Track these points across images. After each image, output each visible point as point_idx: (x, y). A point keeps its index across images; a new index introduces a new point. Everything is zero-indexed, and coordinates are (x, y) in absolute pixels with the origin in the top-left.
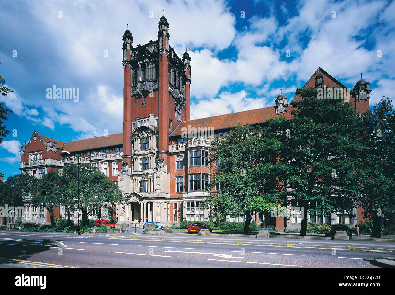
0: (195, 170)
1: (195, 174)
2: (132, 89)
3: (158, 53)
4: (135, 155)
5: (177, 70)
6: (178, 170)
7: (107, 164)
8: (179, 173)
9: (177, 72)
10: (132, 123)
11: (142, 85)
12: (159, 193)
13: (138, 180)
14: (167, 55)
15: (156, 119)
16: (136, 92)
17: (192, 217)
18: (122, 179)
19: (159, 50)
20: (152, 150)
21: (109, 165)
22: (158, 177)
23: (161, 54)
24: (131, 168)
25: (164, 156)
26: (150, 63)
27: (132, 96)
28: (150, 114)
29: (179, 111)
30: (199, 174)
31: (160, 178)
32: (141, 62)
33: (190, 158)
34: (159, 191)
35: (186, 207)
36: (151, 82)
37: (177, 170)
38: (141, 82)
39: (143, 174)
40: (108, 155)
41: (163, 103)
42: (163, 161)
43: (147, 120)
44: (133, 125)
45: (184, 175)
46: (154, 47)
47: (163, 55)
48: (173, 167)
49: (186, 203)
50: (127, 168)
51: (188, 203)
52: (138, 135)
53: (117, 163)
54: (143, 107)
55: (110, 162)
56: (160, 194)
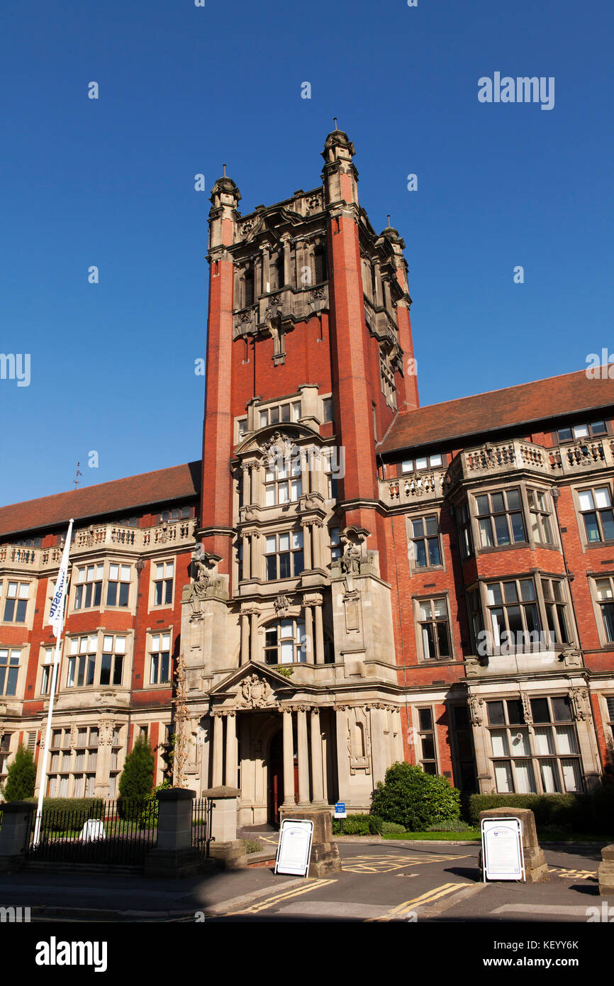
0: (509, 563)
1: (509, 580)
2: (237, 320)
3: (326, 214)
4: (249, 523)
5: (378, 264)
6: (423, 569)
7: (133, 566)
8: (430, 582)
9: (377, 267)
10: (237, 419)
11: (273, 304)
12: (358, 664)
13: (259, 615)
14: (355, 218)
15: (324, 400)
16: (249, 327)
17: (516, 766)
18: (197, 616)
19: (331, 207)
20: (315, 499)
21: (139, 570)
22: (351, 599)
23: (337, 218)
24: (230, 572)
25: (367, 517)
26: (299, 245)
27: (235, 340)
28: (302, 383)
29: (389, 377)
30: (528, 577)
31: (358, 603)
32: (268, 245)
33: (480, 518)
34: (360, 658)
35: (485, 722)
36: (304, 292)
37: (417, 570)
38: (269, 296)
39: (282, 593)
40: (139, 534)
41: (352, 347)
42: (365, 538)
43: (293, 403)
44: (237, 425)
45: (450, 587)
46: (311, 203)
47: (343, 217)
48: (402, 560)
49: (485, 704)
50: (213, 574)
51: (494, 704)
52: (258, 454)
53: (170, 563)
54: (276, 366)
55: (144, 557)
56: (365, 669)
